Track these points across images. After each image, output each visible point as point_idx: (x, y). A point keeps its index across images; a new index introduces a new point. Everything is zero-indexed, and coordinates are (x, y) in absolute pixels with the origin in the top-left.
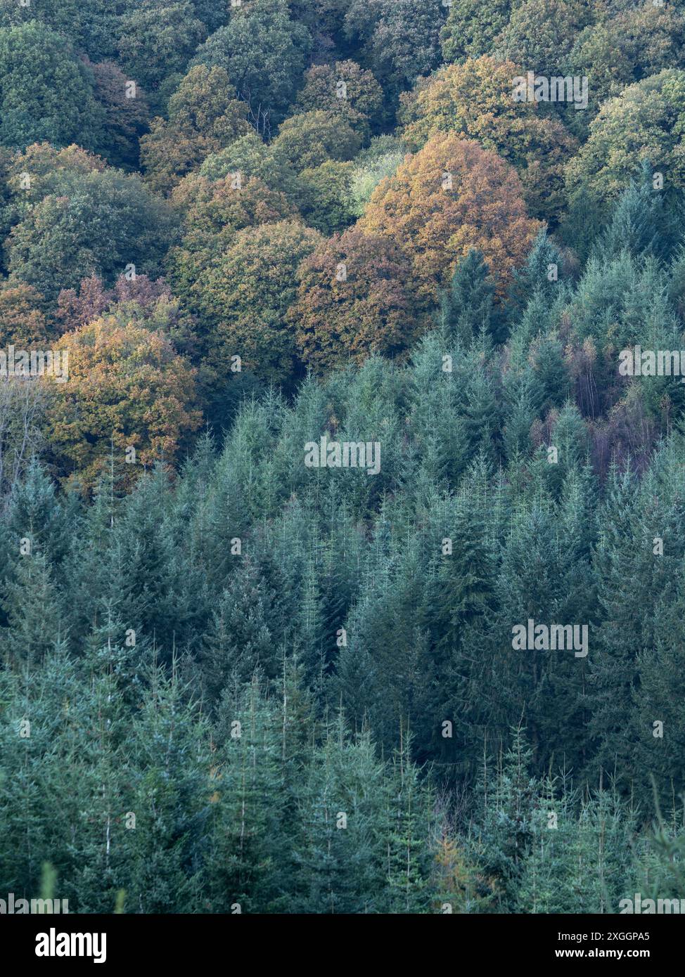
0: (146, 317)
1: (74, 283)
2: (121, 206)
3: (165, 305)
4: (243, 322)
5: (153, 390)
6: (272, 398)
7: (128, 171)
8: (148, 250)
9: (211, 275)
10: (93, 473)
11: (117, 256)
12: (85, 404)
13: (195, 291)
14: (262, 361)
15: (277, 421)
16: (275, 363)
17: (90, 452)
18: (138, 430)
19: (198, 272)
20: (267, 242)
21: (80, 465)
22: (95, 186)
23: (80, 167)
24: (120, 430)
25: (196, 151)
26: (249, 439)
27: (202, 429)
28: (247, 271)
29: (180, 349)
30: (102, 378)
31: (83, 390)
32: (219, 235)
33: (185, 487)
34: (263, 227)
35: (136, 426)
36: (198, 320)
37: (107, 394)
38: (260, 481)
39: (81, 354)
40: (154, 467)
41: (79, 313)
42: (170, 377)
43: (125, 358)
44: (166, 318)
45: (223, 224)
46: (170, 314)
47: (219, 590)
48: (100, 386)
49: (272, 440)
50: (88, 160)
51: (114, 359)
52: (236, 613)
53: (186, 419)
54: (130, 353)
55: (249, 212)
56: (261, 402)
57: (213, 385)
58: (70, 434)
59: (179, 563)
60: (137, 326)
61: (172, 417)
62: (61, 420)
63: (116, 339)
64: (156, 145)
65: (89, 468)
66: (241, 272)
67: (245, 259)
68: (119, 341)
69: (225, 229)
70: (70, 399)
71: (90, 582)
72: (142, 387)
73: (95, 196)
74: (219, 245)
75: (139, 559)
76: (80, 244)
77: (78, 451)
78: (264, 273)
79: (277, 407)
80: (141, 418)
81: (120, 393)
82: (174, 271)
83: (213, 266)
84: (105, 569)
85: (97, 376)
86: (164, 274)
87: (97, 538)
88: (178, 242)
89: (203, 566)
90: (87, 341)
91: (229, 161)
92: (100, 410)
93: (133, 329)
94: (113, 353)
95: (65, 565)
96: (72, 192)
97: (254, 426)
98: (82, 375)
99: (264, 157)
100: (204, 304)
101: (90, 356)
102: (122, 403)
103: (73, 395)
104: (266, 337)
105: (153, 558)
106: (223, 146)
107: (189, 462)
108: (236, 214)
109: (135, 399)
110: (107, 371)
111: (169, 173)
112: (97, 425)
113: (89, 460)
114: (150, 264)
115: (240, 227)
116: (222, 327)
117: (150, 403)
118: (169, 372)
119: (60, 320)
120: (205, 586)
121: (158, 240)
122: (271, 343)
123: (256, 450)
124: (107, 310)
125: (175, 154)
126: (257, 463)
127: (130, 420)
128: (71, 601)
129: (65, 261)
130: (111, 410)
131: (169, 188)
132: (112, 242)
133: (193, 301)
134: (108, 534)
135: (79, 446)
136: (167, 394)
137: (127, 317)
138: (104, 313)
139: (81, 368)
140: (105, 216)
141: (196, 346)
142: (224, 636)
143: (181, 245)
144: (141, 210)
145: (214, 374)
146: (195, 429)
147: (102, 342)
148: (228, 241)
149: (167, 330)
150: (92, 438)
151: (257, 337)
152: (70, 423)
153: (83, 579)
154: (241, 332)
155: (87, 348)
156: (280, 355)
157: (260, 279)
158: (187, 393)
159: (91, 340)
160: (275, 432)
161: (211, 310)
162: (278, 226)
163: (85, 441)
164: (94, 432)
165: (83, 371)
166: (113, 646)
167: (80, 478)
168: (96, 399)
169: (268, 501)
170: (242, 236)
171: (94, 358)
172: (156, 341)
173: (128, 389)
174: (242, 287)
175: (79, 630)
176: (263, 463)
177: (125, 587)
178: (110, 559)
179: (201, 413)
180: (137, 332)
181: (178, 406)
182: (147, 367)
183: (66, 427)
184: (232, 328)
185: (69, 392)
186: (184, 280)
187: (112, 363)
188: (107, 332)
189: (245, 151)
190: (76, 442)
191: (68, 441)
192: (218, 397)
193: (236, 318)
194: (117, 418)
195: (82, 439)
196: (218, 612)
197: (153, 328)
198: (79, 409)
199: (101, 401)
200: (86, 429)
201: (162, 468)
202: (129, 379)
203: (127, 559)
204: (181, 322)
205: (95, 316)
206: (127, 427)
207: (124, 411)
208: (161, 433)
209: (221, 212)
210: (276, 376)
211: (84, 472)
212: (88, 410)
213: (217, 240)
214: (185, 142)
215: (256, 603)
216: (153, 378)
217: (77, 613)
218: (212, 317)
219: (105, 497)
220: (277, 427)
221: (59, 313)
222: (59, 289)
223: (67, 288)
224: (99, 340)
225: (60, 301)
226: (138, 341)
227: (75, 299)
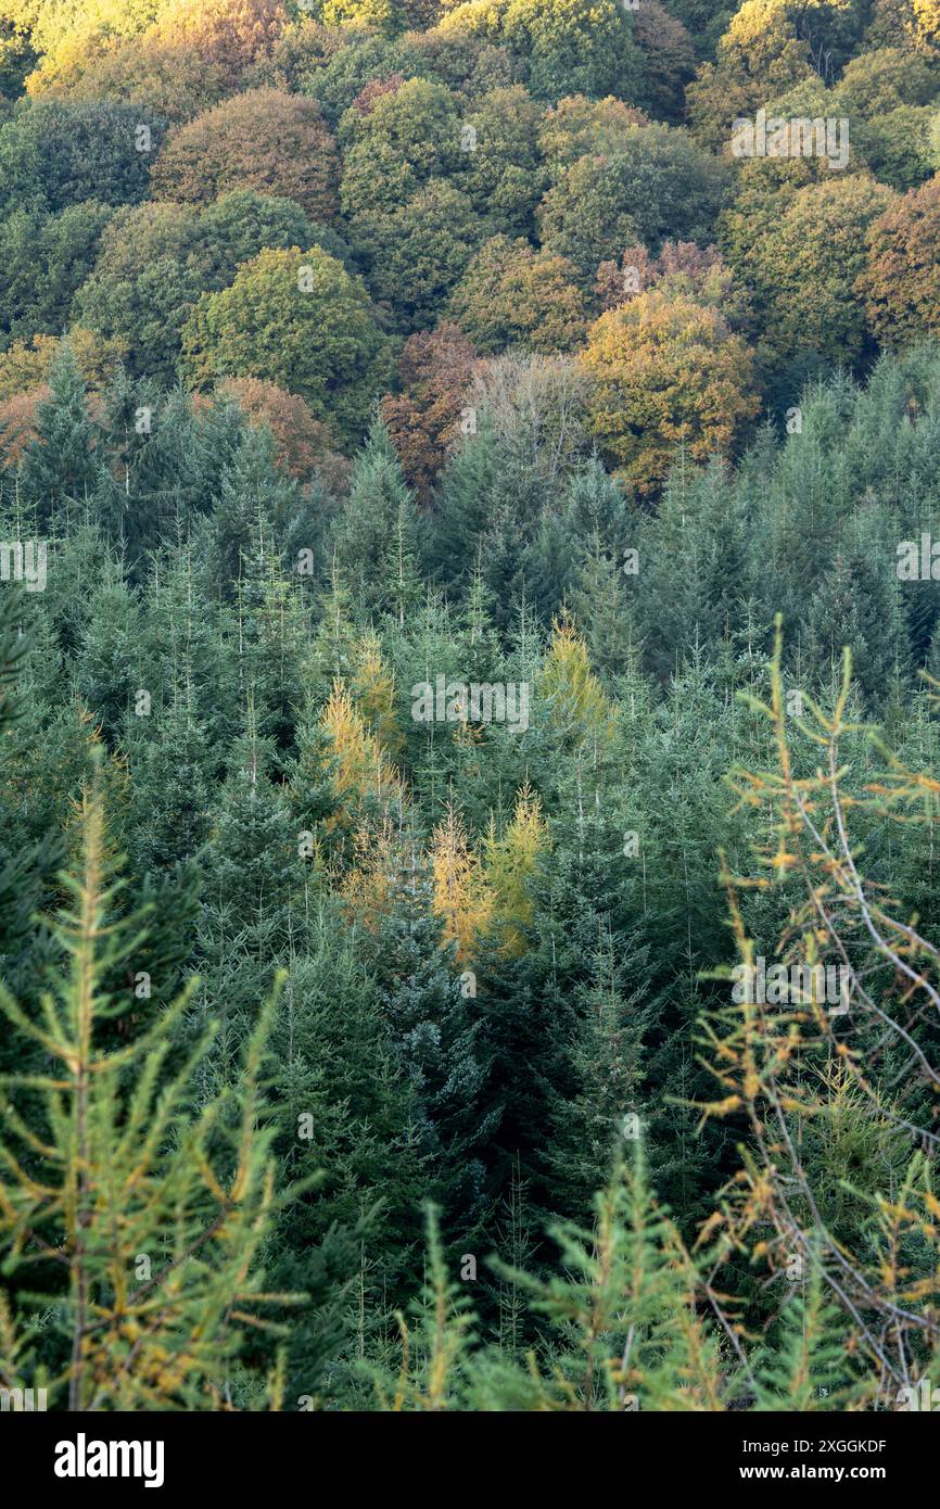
0: (696, 292)
1: (615, 254)
2: (665, 164)
3: (717, 276)
4: (805, 293)
5: (705, 374)
6: (841, 379)
7: (673, 125)
8: (696, 214)
9: (768, 241)
10: (639, 469)
11: (661, 222)
12: (629, 391)
13: (750, 260)
14: (827, 337)
15: (848, 405)
16: (843, 340)
17: (635, 446)
18: (689, 419)
19: (753, 239)
20: (833, 201)
21: (624, 460)
22: (636, 144)
23: (618, 122)
24: (669, 420)
25: (749, 100)
26: (817, 428)
27: (763, 416)
28: (809, 235)
29: (734, 326)
30: (648, 361)
31: (627, 376)
32: (776, 195)
33: (745, 483)
34: (827, 185)
35: (687, 415)
36: (754, 293)
37: (653, 379)
38: (831, 474)
39: (624, 334)
40: (708, 460)
41: (621, 289)
42: (724, 359)
43: (674, 338)
44: (718, 292)
45: (781, 182)
46: (723, 287)
47: (807, 595)
48: (646, 370)
49: (842, 428)
50: (628, 113)
51: (660, 339)
52: (828, 621)
53: (742, 406)
54: (678, 332)
55: (811, 168)
56: (829, 384)
57: (773, 367)
58: (613, 426)
59: (762, 564)
60: (686, 302)
61: (728, 404)
62: (603, 410)
63: (663, 317)
64: (704, 94)
65: (634, 464)
66: (802, 236)
67: (807, 222)
68: (666, 319)
69: (783, 187)
70: (613, 386)
71: (662, 588)
72: (692, 370)
73: (635, 155)
74: (777, 206)
75: (716, 561)
76: (620, 209)
77: (621, 445)
78: (829, 238)
79: (848, 390)
80: (692, 406)
81: (668, 378)
82: (725, 238)
83: (770, 231)
84: (678, 573)
85: (642, 358)
86: (715, 241)
88: (730, 204)
89: (786, 569)
90: (630, 320)
91: (788, 109)
92: (646, 398)
93: (682, 305)
94: (660, 332)
96: (611, 151)
97: (822, 412)
98: (625, 358)
99: (828, 104)
100: (761, 274)
101: (634, 336)
102: (671, 390)
103: (616, 382)
104: (831, 310)
105: (732, 561)
106: (780, 93)
107: (749, 454)
108: (795, 170)
109: (685, 385)
110: (653, 353)
111: (719, 126)
112: (642, 415)
113: (634, 454)
114: (699, 231)
115: (800, 185)
116: (781, 300)
117: (702, 388)
118: (723, 352)
119: (600, 297)
120: (790, 591)
121: (707, 202)
122: (837, 317)
123: (825, 439)
124: (653, 284)
125: (726, 104)
126: (827, 455)
127: (680, 409)
128: (641, 610)
129: (603, 230)
130: (659, 397)
131: (719, 143)
132: (655, 207)
133: (748, 271)
134: (680, 534)
135: (623, 438)
136: (721, 378)
137: (675, 292)
138: (649, 288)
139: (624, 350)
140: (648, 178)
141: (751, 322)
142: (814, 647)
143: (733, 208)
144: (688, 168)
145: (774, 354)
146: (752, 417)
147: (648, 320)
148: (787, 202)
149: (720, 304)
150: (637, 430)
151: (823, 310)
152: (613, 413)
153: (654, 585)
154: (802, 306)
155: (630, 328)
156: (848, 331)
157: (824, 245)
158: (743, 376)
159: (635, 321)
160: (846, 418)
161: (768, 282)
162: (845, 182)
163: (630, 434)
164: (639, 422)
165: (627, 354)
166: (754, 652)
167: (625, 475)
168: (641, 385)
169: (840, 496)
170: (803, 195)
171: (639, 339)
172: (708, 318)
173: (677, 373)
174: (803, 254)
176: (833, 454)
177: (702, 594)
178: (682, 562)
179: (759, 399)
180: (686, 309)
181: (734, 391)
182: (700, 348)
183: (608, 417)
184: (793, 301)
185: (611, 378)
186: (737, 248)
187: (658, 344)
188: (653, 309)
189: (807, 97)
190: (619, 434)
191: (611, 433)
192: (777, 380)
193: (796, 290)
194: (665, 406)
195: (626, 431)
196: (807, 621)
197: (704, 304)
198: (623, 398)
199: (647, 388)
200: (630, 419)
201: (719, 463)
202: (678, 362)
203: (702, 563)
204: (735, 295)
205: (639, 291)
206: (676, 416)
207: (673, 399)
208: (715, 423)
209: (779, 168)
210: (843, 355)
211: (629, 468)
212: (632, 398)
213: (774, 201)
214: (737, 90)
215: (849, 610)
216: (705, 360)
217: (647, 623)
218: (769, 289)
220: (848, 412)
221: (598, 288)
222: (598, 262)
223: (606, 260)
224: (644, 319)
225: (599, 276)
226: (688, 318)
227: (616, 272)
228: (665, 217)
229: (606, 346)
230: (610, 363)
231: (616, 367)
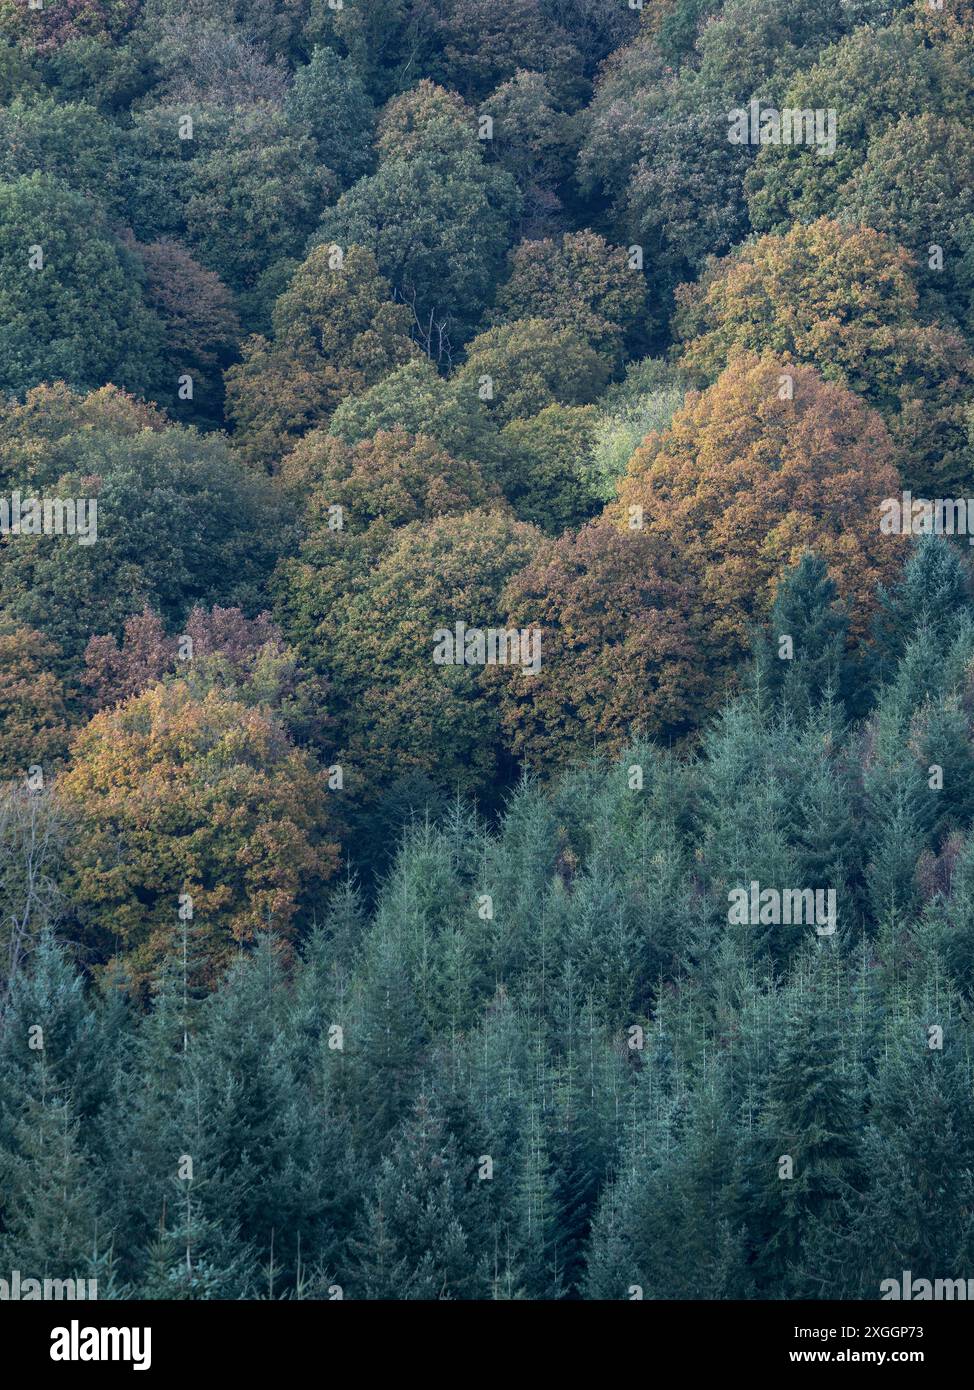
0: (240, 682)
1: (113, 624)
2: (193, 489)
3: (272, 660)
4: (409, 687)
5: (253, 809)
6: (461, 819)
7: (205, 429)
8: (242, 565)
9: (351, 607)
10: (149, 956)
11: (186, 576)
12: (134, 835)
13: (324, 635)
14: (442, 754)
15: (469, 859)
16: (465, 758)
17: (144, 920)
18: (227, 878)
19: (328, 602)
20: (449, 548)
21: (126, 942)
22: (147, 456)
23: (121, 424)
24: (195, 880)
25: (323, 393)
26: (421, 892)
27: (339, 876)
28: (413, 598)
29: (298, 735)
30: (163, 789)
31: (130, 811)
32: (364, 536)
33: (310, 978)
34: (440, 522)
35: (225, 872)
36: (330, 686)
37: (172, 817)
38: (442, 966)
39: (126, 748)
40: (256, 944)
41: (123, 677)
42: (283, 786)
43: (204, 753)
44: (273, 683)
45: (372, 517)
46: (282, 676)
47: (375, 1160)
48: (161, 803)
49: (461, 893)
50: (135, 410)
51: (183, 755)
52: (405, 1199)
53: (310, 858)
54: (211, 745)
55: (415, 497)
56: (441, 827)
57: (357, 798)
58: (108, 889)
59: (302, 1112)
60: (224, 698)
61: (287, 855)
62: (93, 864)
63: (187, 721)
64: (254, 382)
65: (142, 948)
66: (403, 600)
67: (410, 578)
68: (192, 724)
69: (373, 525)
70: (109, 827)
71: (146, 1149)
72: (233, 803)
73: (147, 473)
74: (364, 555)
75: (231, 1105)
76: (122, 556)
77: (121, 919)
78: (444, 602)
79: (470, 835)
80: (233, 859)
81: (195, 814)
82: (286, 601)
83: (355, 590)
84: (174, 1125)
85: (154, 786)
86: (269, 606)
87: (159, 1071)
88: (293, 550)
89: (345, 1117)
90: (137, 725)
91: (379, 408)
92: (160, 846)
93: (216, 703)
94: (182, 745)
95: (104, 1120)
96: (107, 467)
97: (429, 869)
98: (128, 784)
99: (440, 400)
100: (340, 656)
101: (143, 750)
102: (199, 833)
103: (113, 821)
104: (448, 712)
105: (258, 1104)
106: (369, 382)
107: (317, 933)
108: (392, 499)
109: (221, 826)
110: (172, 777)
111: (276, 432)
112: (155, 873)
113: (141, 934)
114: (245, 590)
115: (400, 522)
116: (371, 696)
117: (247, 831)
118: (280, 776)
119: (90, 690)
120: (350, 1153)
121: (258, 547)
122: (457, 724)
123: (434, 910)
124: (172, 670)
125: (286, 397)
126: (436, 934)
127: (214, 862)
128: (113, 1184)
129: (95, 587)
130: (180, 844)
131: (277, 457)
132: (177, 553)
133: (321, 652)
134: (178, 1063)
135: (124, 908)
136: (277, 816)
137: (206, 682)
138: (166, 676)
139: (127, 772)
140: (166, 508)
141: (326, 730)
142: (383, 1242)
143: (298, 555)
144: (229, 495)
145: (360, 779)
146: (326, 876)
147: (164, 727)
148: (380, 548)
149: (276, 703)
150: (147, 896)
151: (435, 712)
152: (108, 868)
153: (135, 1144)
154: (404, 706)
155: (136, 738)
156: (474, 744)
157: (437, 612)
158: (312, 813)
159: (144, 725)
160: (467, 878)
161: (351, 668)
162: (466, 519)
163: (135, 901)
164: (150, 883)
165: (131, 778)
166: (194, 1263)
167: (127, 965)
168: (153, 826)
169: (456, 1000)
170: (404, 538)
171: (150, 754)
172: (257, 723)
173: (209, 808)
174: (405, 626)
175: (128, 1236)
176: (446, 934)
177: (209, 1157)
178: (182, 1107)
179: (336, 848)
180: (223, 708)
181: (297, 835)
182: (242, 769)
183: (101, 876)
184: (390, 698)
185: (106, 815)
186: (303, 616)
187: (180, 763)
188: (171, 708)
189: (407, 390)
190: (118, 902)
191: (106, 900)
192: (365, 819)
193: (395, 681)
194: (191, 858)
195: (129, 897)
196: (374, 1199)
197: (251, 701)
198: (124, 845)
199: (162, 830)
200: (136, 879)
201: (270, 946)
202: (210, 791)
203: (211, 1107)
204: (299, 689)
205: (150, 681)
206: (207, 874)
207: (203, 847)
208: (267, 884)
209: (367, 496)
210: (466, 780)
211: (134, 954)
212: (139, 846)
213: (361, 546)
214: (303, 377)
215: (439, 1181)
216: (252, 787)
217: (124, 1204)
218: (355, 679)
219: (173, 997)
220: (470, 869)
221: (87, 677)
222: (87, 636)
223: (100, 633)
224: (158, 723)
225: (88, 657)
226: (228, 721)
227: (115, 652)
228: (192, 568)
229: (100, 767)
230: (105, 792)
231: (114, 798)
